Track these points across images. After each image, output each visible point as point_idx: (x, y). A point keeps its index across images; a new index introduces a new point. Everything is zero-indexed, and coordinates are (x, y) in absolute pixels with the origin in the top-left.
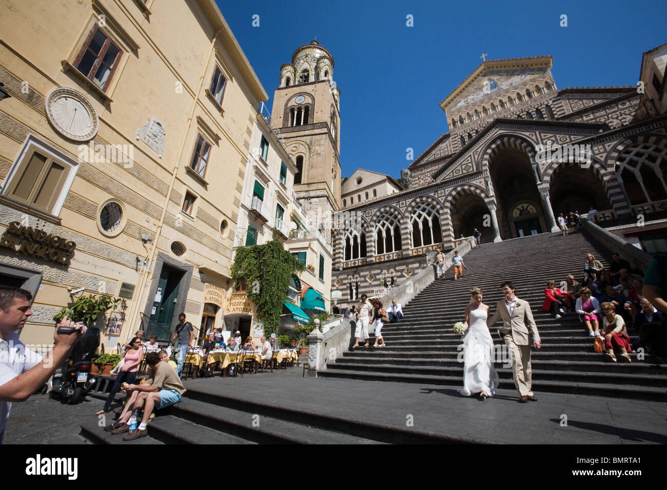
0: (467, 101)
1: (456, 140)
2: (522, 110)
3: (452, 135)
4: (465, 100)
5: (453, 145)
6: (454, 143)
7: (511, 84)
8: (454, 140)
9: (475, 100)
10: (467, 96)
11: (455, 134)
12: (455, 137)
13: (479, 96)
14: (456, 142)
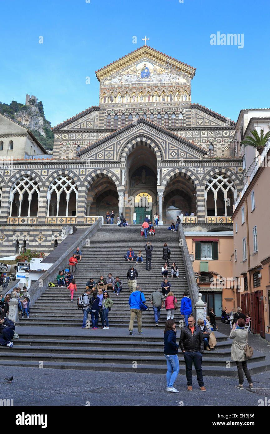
0: (121, 79)
1: (103, 117)
2: (163, 108)
3: (101, 110)
4: (120, 78)
5: (100, 120)
6: (102, 118)
7: (161, 80)
8: (102, 115)
9: (128, 81)
10: (122, 75)
11: (104, 110)
12: (103, 113)
13: (132, 80)
14: (103, 118)
